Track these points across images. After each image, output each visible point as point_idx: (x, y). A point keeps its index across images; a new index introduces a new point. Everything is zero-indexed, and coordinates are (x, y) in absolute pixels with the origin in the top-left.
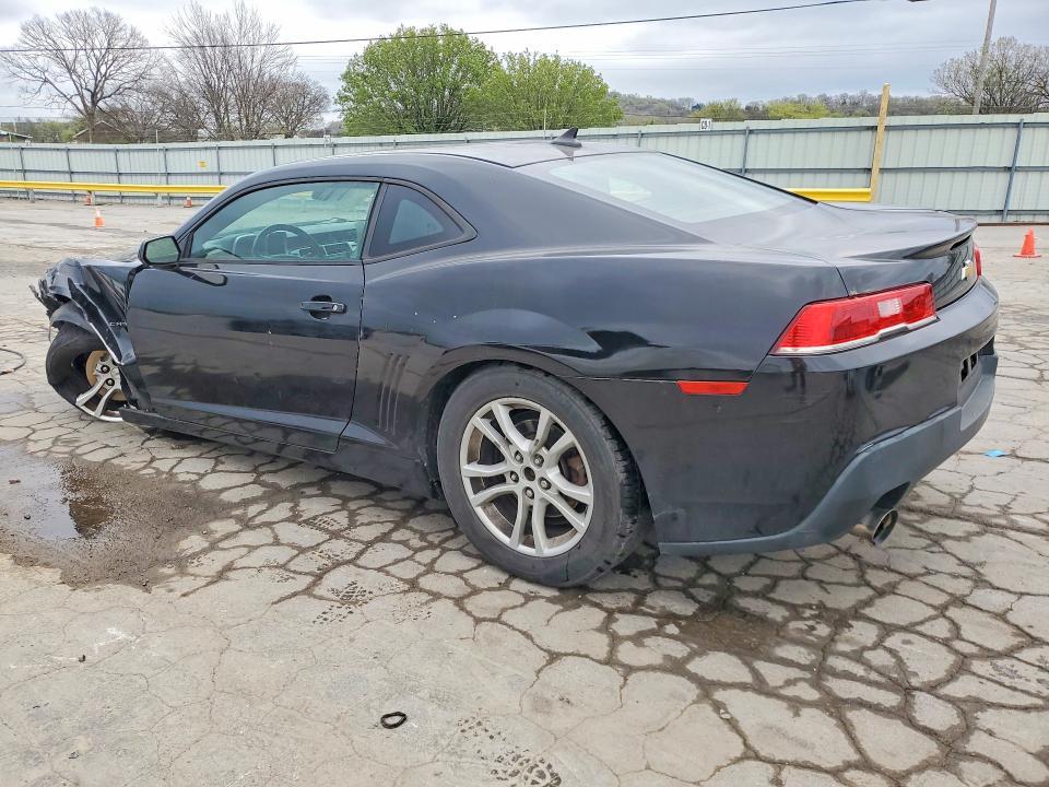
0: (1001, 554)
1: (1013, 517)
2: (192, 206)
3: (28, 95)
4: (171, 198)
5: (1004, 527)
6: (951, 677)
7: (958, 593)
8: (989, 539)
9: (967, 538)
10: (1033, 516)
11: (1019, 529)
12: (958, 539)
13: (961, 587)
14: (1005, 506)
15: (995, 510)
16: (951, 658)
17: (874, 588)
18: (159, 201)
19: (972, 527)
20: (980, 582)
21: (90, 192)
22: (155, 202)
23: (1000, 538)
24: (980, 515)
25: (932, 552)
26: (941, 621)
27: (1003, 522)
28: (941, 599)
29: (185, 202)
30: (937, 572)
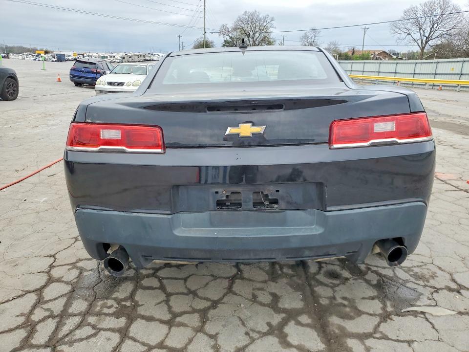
2: (441, 90)
3: (400, 41)
4: (434, 85)
18: (426, 87)
21: (399, 81)
22: (424, 87)
29: (438, 88)
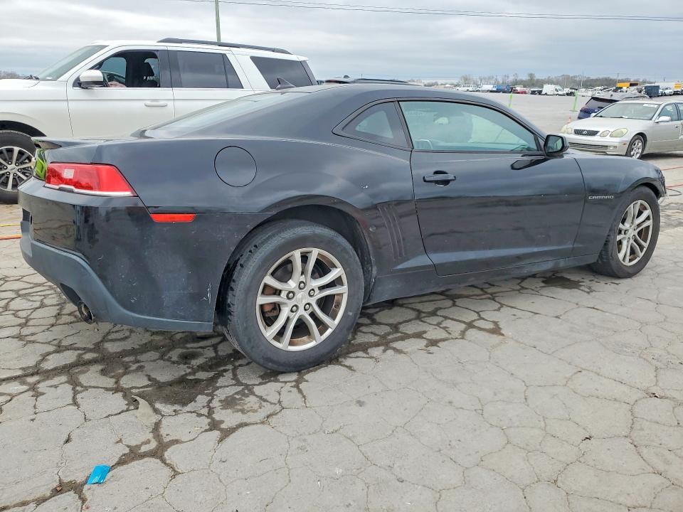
0: (17, 355)
1: (25, 387)
5: (26, 376)
6: (8, 304)
7: (25, 328)
8: (31, 362)
9: (44, 357)
10: (12, 397)
11: (16, 378)
12: (49, 354)
13: (25, 331)
14: (37, 397)
15: (42, 387)
16: (11, 308)
17: (64, 315)
19: (48, 365)
20: (19, 337)
23: (24, 366)
24: (48, 378)
25: (55, 340)
26: (25, 316)
27: (31, 380)
28: (31, 323)
30: (44, 331)
